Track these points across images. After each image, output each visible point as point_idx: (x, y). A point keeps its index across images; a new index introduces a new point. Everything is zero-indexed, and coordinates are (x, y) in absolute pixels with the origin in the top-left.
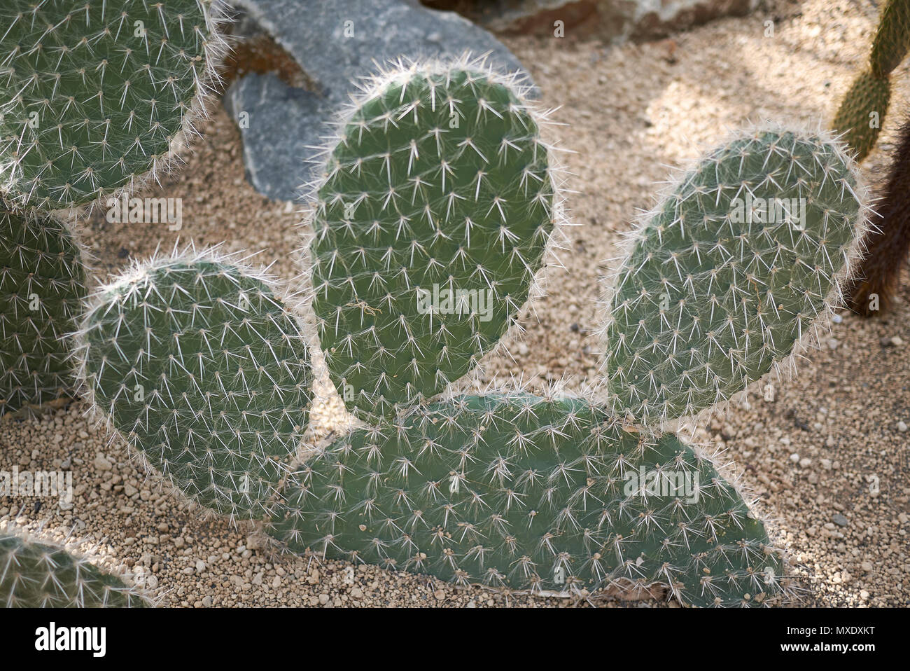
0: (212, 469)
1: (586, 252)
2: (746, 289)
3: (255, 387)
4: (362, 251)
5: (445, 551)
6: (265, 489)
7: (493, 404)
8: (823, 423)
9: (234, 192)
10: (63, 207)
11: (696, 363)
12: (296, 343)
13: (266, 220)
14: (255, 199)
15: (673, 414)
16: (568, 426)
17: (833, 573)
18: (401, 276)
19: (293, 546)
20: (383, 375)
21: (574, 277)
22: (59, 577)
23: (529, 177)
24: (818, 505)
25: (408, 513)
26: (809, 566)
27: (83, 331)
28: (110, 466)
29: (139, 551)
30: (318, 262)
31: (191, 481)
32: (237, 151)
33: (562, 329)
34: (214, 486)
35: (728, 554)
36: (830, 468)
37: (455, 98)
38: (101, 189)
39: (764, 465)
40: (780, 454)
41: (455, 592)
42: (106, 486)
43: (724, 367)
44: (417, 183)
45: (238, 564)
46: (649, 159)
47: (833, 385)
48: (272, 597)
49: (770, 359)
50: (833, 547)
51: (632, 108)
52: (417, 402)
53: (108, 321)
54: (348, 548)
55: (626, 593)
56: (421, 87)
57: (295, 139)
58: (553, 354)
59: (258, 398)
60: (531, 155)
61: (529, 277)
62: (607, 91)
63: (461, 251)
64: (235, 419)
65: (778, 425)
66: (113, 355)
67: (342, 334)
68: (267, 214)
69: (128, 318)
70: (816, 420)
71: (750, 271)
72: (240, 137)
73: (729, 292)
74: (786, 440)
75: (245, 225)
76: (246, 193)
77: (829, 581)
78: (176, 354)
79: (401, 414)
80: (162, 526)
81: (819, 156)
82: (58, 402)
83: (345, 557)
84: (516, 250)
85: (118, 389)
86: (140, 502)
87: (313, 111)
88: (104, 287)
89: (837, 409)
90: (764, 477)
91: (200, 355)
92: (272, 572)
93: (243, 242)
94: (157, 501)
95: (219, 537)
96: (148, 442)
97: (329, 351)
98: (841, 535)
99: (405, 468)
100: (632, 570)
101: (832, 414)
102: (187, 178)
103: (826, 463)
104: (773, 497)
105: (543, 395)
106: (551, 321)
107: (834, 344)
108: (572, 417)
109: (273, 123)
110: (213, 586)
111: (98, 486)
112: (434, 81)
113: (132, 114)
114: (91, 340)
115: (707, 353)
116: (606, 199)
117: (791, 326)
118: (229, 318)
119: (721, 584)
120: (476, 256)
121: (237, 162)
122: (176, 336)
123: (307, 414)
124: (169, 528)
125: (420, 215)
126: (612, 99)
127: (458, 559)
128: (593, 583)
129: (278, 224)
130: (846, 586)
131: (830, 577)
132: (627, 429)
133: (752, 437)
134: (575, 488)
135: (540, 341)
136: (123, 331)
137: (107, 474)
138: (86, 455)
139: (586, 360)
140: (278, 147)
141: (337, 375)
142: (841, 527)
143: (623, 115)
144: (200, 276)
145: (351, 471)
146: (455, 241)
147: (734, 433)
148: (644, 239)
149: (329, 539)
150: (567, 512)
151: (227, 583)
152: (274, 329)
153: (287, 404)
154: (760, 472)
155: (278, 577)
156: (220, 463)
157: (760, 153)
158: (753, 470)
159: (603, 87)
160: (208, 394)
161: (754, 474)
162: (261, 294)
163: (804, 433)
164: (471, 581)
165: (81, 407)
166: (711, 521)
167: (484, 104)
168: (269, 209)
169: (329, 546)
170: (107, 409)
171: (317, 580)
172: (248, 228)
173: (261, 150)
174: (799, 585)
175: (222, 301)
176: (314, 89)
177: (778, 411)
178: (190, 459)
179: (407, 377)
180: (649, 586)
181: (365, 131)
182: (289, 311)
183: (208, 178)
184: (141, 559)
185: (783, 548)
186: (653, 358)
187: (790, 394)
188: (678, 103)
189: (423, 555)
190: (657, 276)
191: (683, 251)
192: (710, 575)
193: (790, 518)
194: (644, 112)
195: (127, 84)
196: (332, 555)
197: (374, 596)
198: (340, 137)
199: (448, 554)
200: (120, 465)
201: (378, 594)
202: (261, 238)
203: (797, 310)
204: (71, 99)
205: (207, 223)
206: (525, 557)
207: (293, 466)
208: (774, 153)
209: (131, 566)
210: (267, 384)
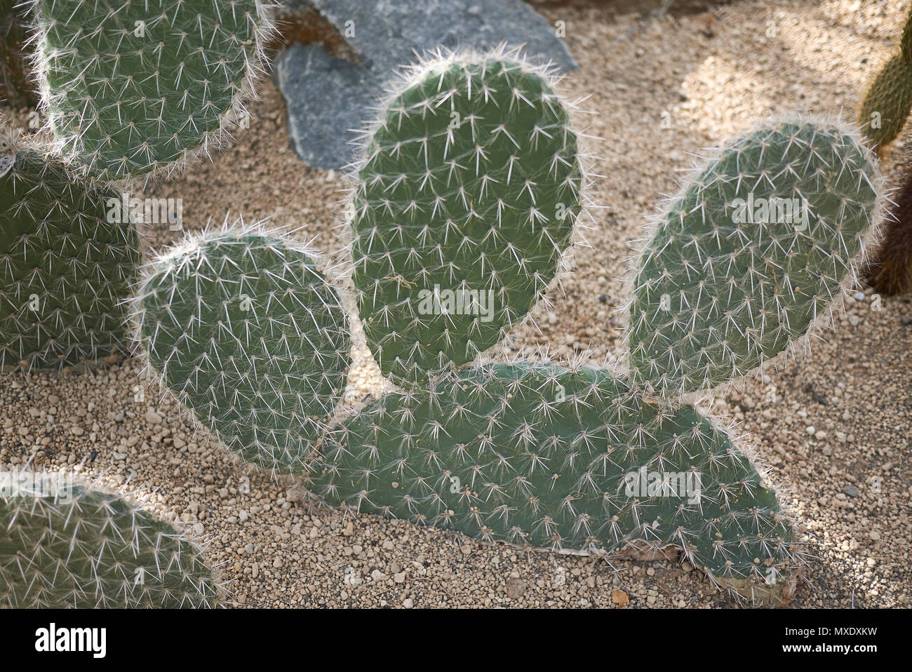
0: (255, 427)
1: (617, 224)
2: (763, 273)
3: (296, 351)
4: (400, 228)
5: (472, 509)
6: (305, 447)
7: (520, 373)
8: (840, 398)
9: (279, 160)
10: (121, 178)
11: (713, 341)
12: (337, 312)
13: (309, 188)
14: (298, 167)
15: (691, 388)
16: (591, 396)
17: (842, 541)
18: (436, 252)
19: (329, 499)
20: (417, 343)
21: (604, 249)
22: (117, 523)
23: (559, 162)
24: (831, 476)
25: (438, 473)
26: (818, 533)
27: (139, 298)
28: (160, 420)
29: (187, 499)
30: (358, 238)
31: (237, 437)
32: (282, 119)
33: (590, 300)
34: (257, 442)
35: (739, 520)
36: (844, 441)
37: (490, 87)
38: (155, 163)
39: (780, 436)
40: (797, 426)
41: (481, 547)
42: (157, 439)
43: (740, 345)
44: (453, 166)
45: (278, 515)
46: (682, 133)
47: (852, 360)
48: (309, 546)
49: (785, 338)
50: (843, 516)
51: (668, 82)
52: (448, 369)
53: (162, 289)
54: (381, 504)
55: (642, 553)
56: (457, 76)
57: (338, 109)
58: (581, 324)
59: (300, 363)
60: (561, 142)
61: (557, 255)
62: (643, 65)
63: (493, 230)
64: (278, 381)
65: (796, 398)
66: (166, 320)
67: (379, 305)
68: (310, 182)
69: (181, 287)
70: (834, 394)
71: (768, 255)
72: (285, 106)
73: (747, 274)
74: (803, 413)
75: (289, 192)
76: (290, 161)
77: (837, 549)
78: (224, 320)
79: (434, 380)
80: (208, 477)
81: (838, 148)
82: (112, 358)
83: (378, 512)
84: (545, 230)
85: (171, 351)
86: (187, 454)
87: (355, 82)
88: (159, 257)
89: (855, 384)
90: (780, 448)
91: (247, 322)
92: (309, 524)
93: (287, 209)
94: (204, 454)
95: (260, 489)
96: (197, 401)
97: (367, 320)
98: (851, 505)
99: (436, 430)
100: (648, 532)
101: (850, 389)
102: (234, 146)
103: (841, 436)
104: (787, 468)
105: (568, 366)
106: (579, 291)
107: (855, 320)
108: (594, 387)
109: (317, 92)
110: (255, 534)
111: (149, 438)
112: (470, 70)
113: (186, 93)
114: (146, 306)
115: (724, 331)
116: (638, 172)
117: (807, 308)
118: (274, 288)
119: (731, 548)
120: (507, 235)
121: (282, 130)
122: (225, 304)
123: (345, 378)
124: (215, 479)
125: (454, 196)
126: (649, 73)
127: (484, 517)
128: (611, 544)
129: (320, 191)
130: (854, 553)
131: (839, 545)
132: (646, 401)
133: (770, 409)
134: (596, 454)
135: (569, 311)
136: (176, 298)
137: (158, 427)
138: (138, 408)
139: (612, 330)
140: (321, 117)
141: (374, 343)
142: (852, 497)
143: (659, 89)
144: (248, 249)
145: (385, 432)
146: (488, 221)
147: (753, 405)
148: (667, 222)
149: (363, 494)
150: (588, 476)
151: (267, 533)
152: (315, 298)
153: (326, 368)
154: (776, 443)
155: (315, 528)
156: (263, 421)
157: (780, 144)
158: (769, 441)
159: (640, 60)
160: (254, 358)
161: (770, 444)
162: (304, 266)
163: (822, 407)
164: (495, 537)
165: (133, 363)
166: (724, 489)
167: (517, 93)
168: (312, 177)
169: (364, 501)
170: (160, 369)
171: (351, 532)
172: (292, 195)
173: (305, 120)
174: (807, 551)
175: (267, 272)
176: (357, 61)
177: (797, 384)
178: (236, 417)
179: (440, 346)
180: (664, 548)
181: (404, 117)
182: (330, 282)
183: (254, 146)
184: (189, 507)
185: (793, 517)
186: (672, 335)
187: (810, 368)
188: (714, 78)
189: (451, 512)
190: (679, 258)
191: (704, 235)
192: (722, 539)
193: (803, 488)
194: (680, 87)
195: (182, 65)
196: (365, 509)
197: (405, 548)
198: (381, 122)
199: (475, 512)
200: (169, 419)
201: (408, 547)
202: (304, 205)
203: (813, 292)
204: (130, 79)
205: (252, 190)
206: (547, 517)
207: (331, 426)
208: (794, 144)
209: (180, 513)
210: (308, 349)
